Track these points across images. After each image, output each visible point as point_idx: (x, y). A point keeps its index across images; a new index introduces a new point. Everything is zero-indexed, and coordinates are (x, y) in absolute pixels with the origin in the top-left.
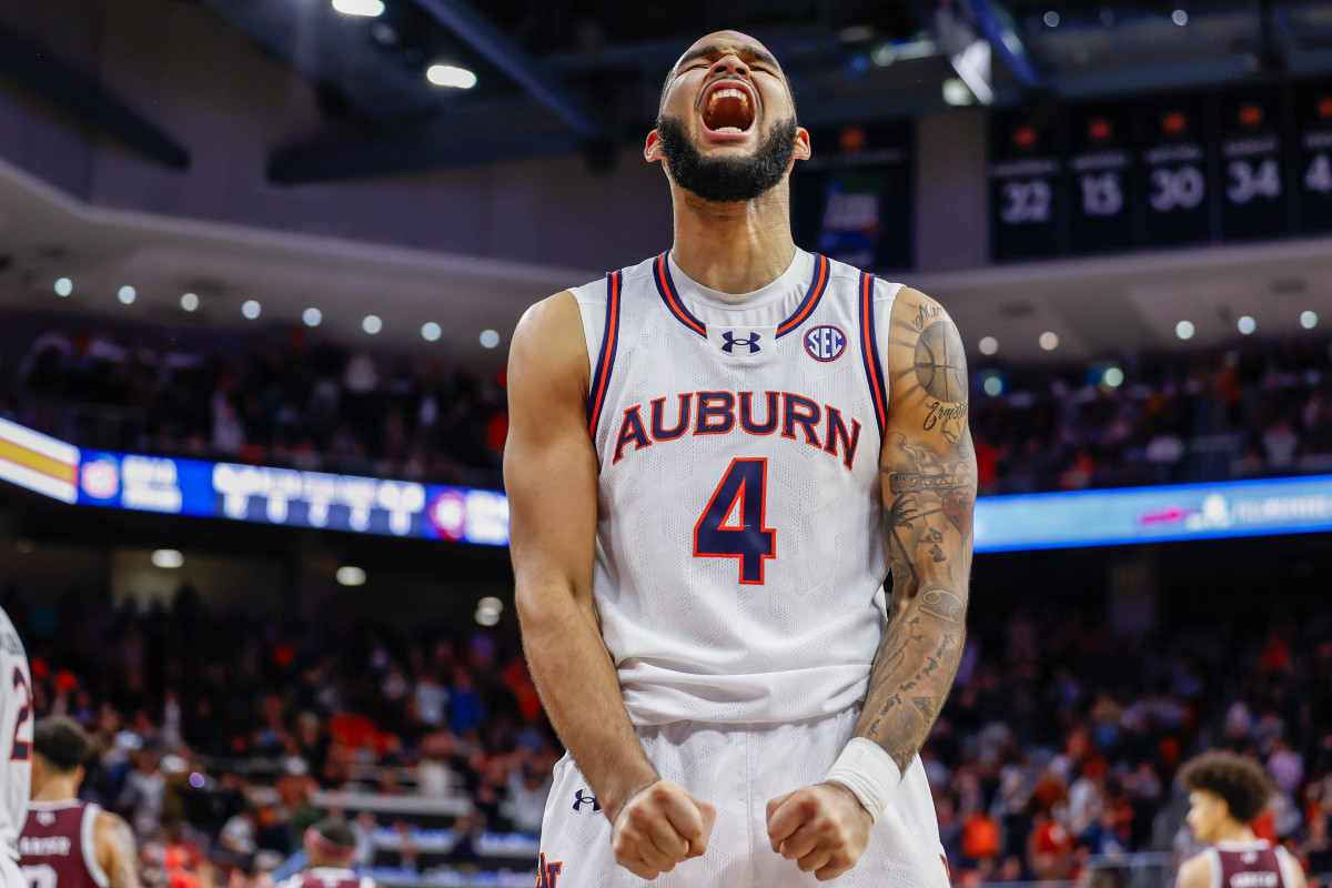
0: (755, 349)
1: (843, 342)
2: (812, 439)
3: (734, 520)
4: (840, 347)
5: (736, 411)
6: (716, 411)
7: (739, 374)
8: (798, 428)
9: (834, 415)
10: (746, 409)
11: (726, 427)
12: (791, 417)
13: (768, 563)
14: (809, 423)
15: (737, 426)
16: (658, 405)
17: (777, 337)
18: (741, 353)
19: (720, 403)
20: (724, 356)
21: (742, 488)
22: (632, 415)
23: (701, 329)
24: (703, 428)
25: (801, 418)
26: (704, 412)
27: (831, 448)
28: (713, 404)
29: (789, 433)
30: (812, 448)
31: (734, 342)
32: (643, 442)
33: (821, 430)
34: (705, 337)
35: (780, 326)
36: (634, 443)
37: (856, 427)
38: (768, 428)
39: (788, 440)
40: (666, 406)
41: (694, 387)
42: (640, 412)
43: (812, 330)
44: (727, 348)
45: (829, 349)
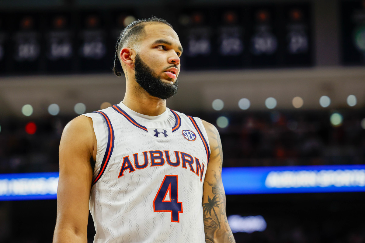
0: (166, 136)
1: (194, 135)
2: (192, 169)
3: (167, 198)
4: (194, 137)
5: (164, 157)
6: (157, 158)
7: (162, 144)
8: (187, 164)
9: (197, 160)
10: (168, 157)
11: (162, 163)
12: (184, 161)
13: (180, 214)
14: (191, 163)
15: (166, 163)
16: (136, 156)
17: (173, 131)
18: (161, 137)
19: (158, 155)
20: (156, 138)
21: (170, 186)
22: (126, 159)
23: (145, 128)
24: (154, 164)
25: (187, 161)
26: (153, 158)
27: (197, 173)
28: (155, 155)
29: (184, 166)
30: (192, 172)
31: (158, 133)
32: (132, 170)
33: (194, 165)
34: (147, 131)
35: (173, 128)
36: (128, 170)
37: (204, 166)
38: (177, 164)
39: (184, 169)
40: (138, 156)
41: (147, 150)
42: (129, 158)
43: (184, 131)
44: (156, 135)
45: (191, 138)
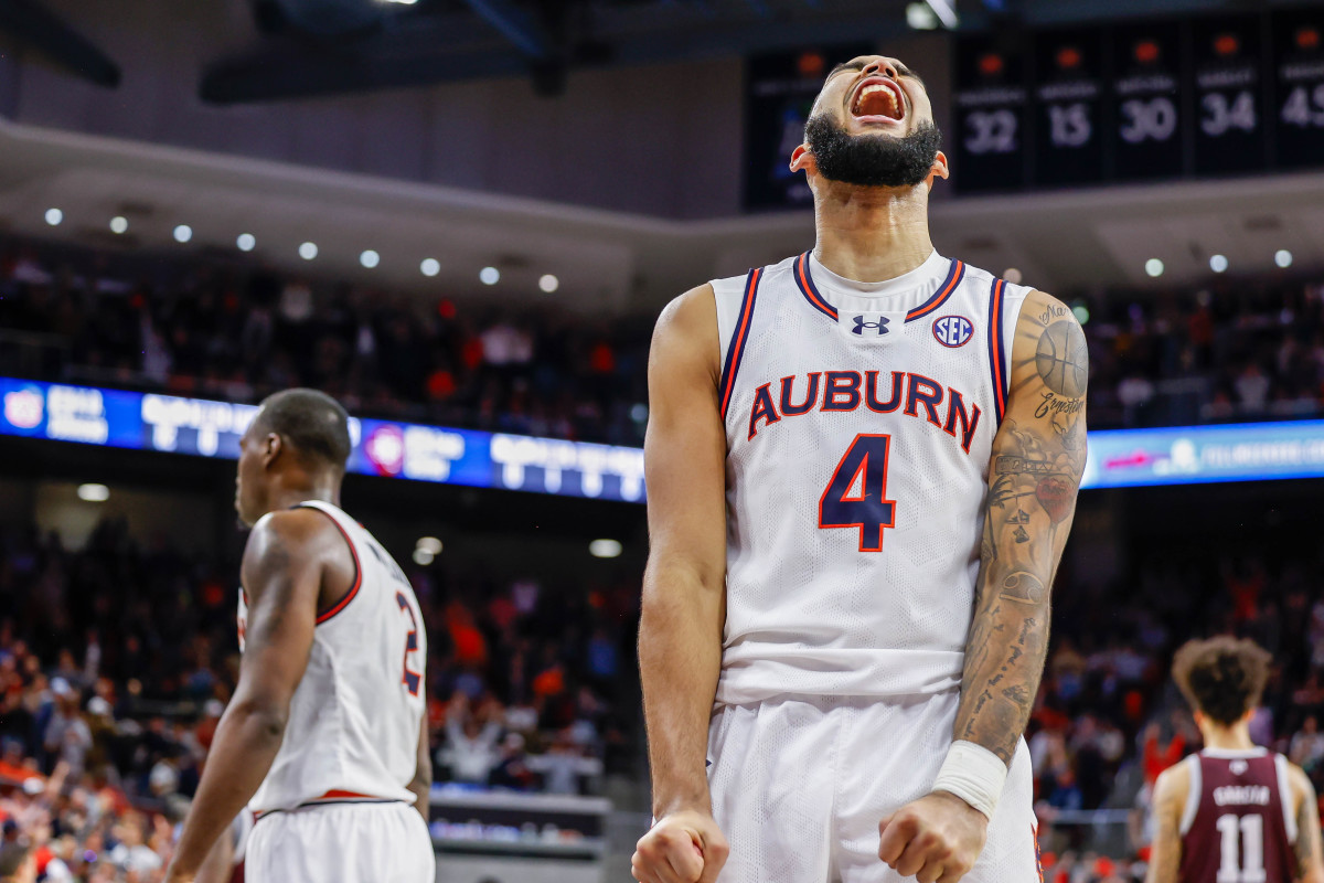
0: (883, 331)
1: (970, 330)
2: (934, 418)
3: (856, 491)
4: (967, 335)
5: (862, 390)
6: (843, 390)
7: (868, 354)
8: (920, 407)
9: (956, 398)
10: (871, 388)
11: (852, 405)
12: (914, 396)
13: (886, 531)
14: (930, 403)
15: (863, 404)
16: (787, 383)
17: (906, 321)
18: (870, 335)
19: (847, 382)
20: (855, 337)
21: (865, 461)
22: (763, 392)
23: (832, 313)
24: (829, 405)
25: (923, 397)
26: (831, 389)
27: (950, 428)
28: (840, 383)
29: (911, 411)
30: (932, 426)
31: (864, 325)
32: (772, 418)
33: (942, 410)
34: (837, 320)
35: (910, 313)
36: (764, 419)
37: (977, 412)
38: (891, 406)
39: (910, 418)
40: (795, 383)
41: (823, 367)
42: (770, 389)
43: (942, 318)
44: (857, 330)
45: (956, 336)
